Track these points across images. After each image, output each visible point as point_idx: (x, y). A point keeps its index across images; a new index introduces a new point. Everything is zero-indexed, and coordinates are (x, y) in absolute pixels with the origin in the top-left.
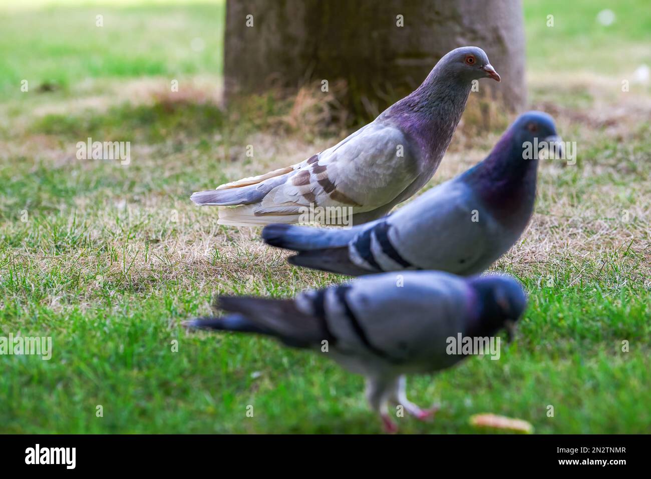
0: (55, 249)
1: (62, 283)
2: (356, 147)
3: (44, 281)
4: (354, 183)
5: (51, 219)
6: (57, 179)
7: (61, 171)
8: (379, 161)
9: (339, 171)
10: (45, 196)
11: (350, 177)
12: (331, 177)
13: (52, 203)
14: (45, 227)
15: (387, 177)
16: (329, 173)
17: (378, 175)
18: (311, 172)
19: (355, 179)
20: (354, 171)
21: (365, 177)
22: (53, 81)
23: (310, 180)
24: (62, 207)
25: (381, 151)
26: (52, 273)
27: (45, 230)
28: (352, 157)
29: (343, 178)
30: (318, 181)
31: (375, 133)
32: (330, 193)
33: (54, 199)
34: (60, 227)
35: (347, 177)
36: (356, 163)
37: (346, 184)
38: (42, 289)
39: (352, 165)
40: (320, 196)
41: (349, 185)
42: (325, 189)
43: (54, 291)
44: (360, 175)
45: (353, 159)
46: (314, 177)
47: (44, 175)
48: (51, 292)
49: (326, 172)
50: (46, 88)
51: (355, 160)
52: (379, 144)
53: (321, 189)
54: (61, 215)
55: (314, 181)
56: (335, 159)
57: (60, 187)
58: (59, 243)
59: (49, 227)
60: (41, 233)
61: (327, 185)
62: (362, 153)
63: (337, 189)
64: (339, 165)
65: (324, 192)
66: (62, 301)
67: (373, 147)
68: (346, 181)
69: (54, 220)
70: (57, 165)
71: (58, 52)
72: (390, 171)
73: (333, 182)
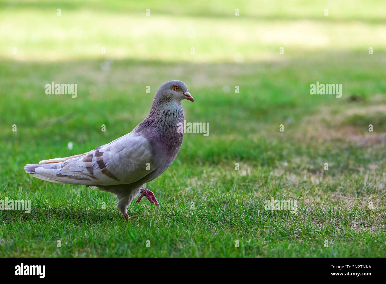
0: (357, 194)
1: (360, 214)
2: (122, 145)
3: (350, 213)
4: (117, 166)
5: (355, 176)
6: (359, 152)
7: (361, 148)
8: (134, 156)
9: (110, 157)
10: (351, 162)
11: (115, 162)
12: (104, 160)
13: (355, 166)
14: (351, 181)
15: (136, 166)
16: (104, 158)
17: (131, 163)
18: (94, 155)
19: (118, 163)
20: (118, 158)
21: (124, 164)
22: (358, 94)
23: (93, 160)
24: (362, 169)
25: (136, 150)
26: (354, 208)
27: (351, 183)
28: (118, 151)
29: (111, 162)
30: (97, 161)
31: (134, 138)
32: (102, 169)
33: (357, 165)
34: (360, 181)
35: (113, 162)
36: (120, 154)
37: (112, 166)
38: (348, 217)
39: (117, 155)
40: (95, 170)
41: (114, 166)
42: (100, 166)
43: (356, 219)
44: (121, 162)
45: (119, 152)
46: (95, 158)
47: (352, 150)
48: (353, 219)
49: (103, 157)
50: (354, 99)
51: (120, 152)
52: (136, 146)
53: (98, 165)
54: (361, 174)
55: (94, 160)
56: (108, 150)
57: (361, 157)
58: (359, 191)
59: (353, 181)
60: (348, 184)
61: (101, 164)
62: (125, 149)
63: (107, 167)
64: (110, 153)
65: (99, 168)
66: (360, 225)
67: (131, 147)
68: (112, 164)
69: (357, 177)
70: (359, 144)
71: (361, 78)
72: (139, 163)
73: (105, 163)
